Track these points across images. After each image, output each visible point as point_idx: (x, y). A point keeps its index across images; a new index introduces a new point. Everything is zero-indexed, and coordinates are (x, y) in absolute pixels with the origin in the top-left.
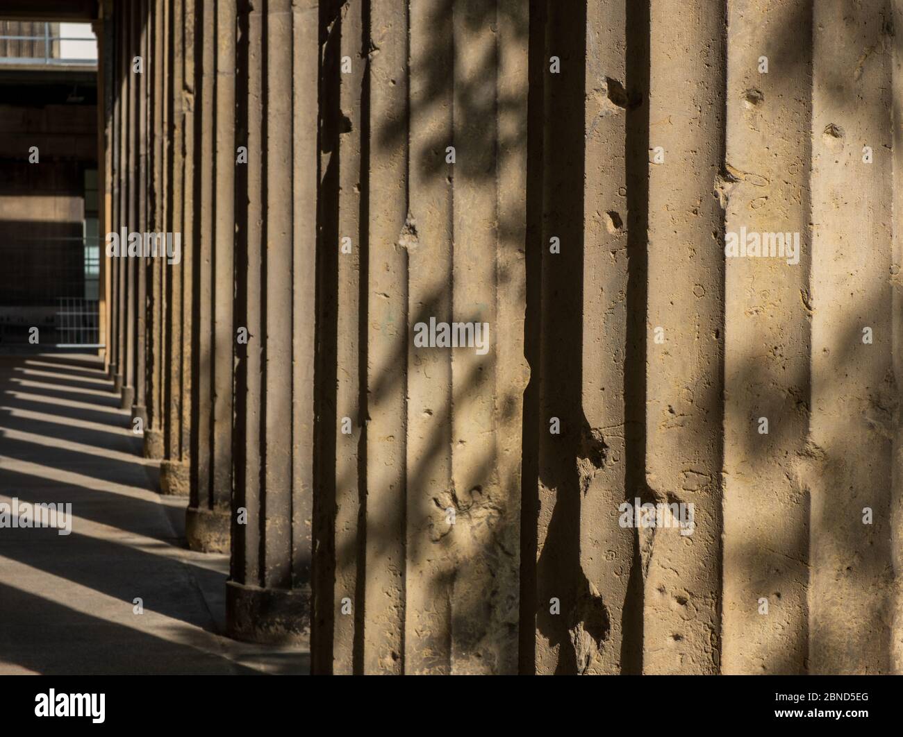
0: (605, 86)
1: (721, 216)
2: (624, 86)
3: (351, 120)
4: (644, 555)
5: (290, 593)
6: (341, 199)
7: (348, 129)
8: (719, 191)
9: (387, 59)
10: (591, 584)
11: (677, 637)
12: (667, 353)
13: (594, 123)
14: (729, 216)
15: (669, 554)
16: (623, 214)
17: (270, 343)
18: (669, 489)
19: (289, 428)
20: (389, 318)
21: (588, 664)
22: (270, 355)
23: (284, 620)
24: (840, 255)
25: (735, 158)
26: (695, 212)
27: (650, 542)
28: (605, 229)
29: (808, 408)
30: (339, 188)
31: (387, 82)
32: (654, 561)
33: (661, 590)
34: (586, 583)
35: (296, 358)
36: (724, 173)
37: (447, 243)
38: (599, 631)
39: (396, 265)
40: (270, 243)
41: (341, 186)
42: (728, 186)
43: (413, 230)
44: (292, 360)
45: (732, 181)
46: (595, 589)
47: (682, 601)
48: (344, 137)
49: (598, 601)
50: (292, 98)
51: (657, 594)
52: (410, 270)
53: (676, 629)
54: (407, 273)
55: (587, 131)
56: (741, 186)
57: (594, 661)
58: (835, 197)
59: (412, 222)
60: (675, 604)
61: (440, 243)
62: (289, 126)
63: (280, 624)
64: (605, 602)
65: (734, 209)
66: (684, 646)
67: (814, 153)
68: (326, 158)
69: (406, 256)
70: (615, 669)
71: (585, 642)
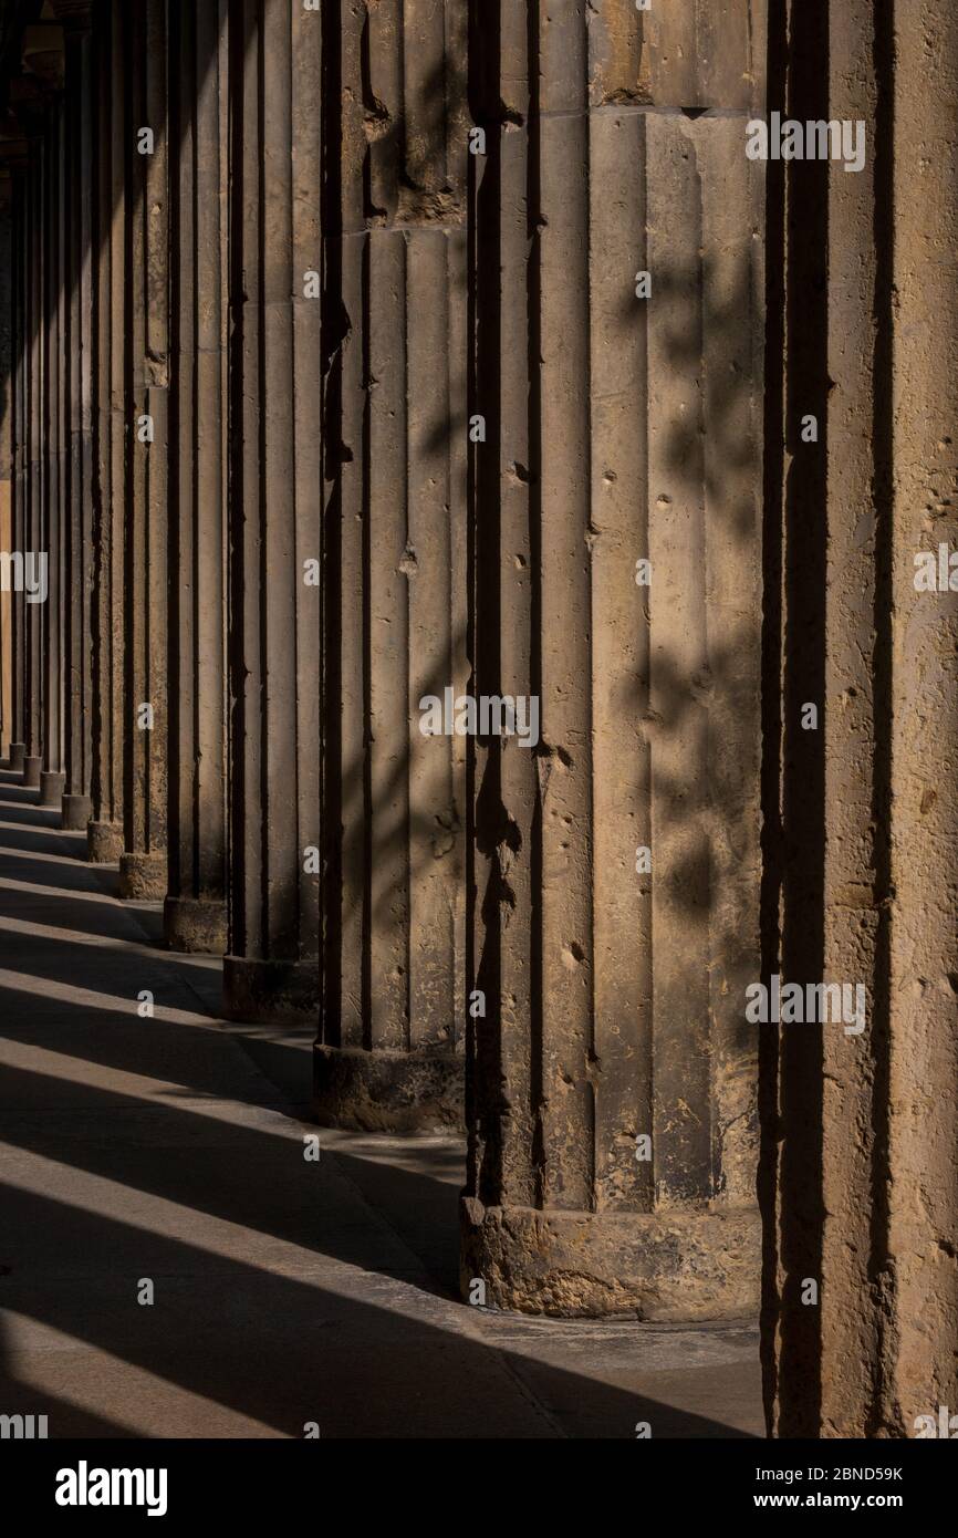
0: (514, 468)
1: (589, 556)
2: (527, 468)
3: (353, 450)
4: (542, 790)
5: (296, 965)
6: (343, 527)
7: (350, 459)
8: (588, 540)
9: (386, 392)
10: (509, 812)
11: (565, 845)
12: (555, 651)
13: (507, 494)
14: (594, 557)
15: (558, 788)
16: (527, 556)
17: (270, 679)
18: (558, 744)
19: (294, 776)
20: (391, 643)
21: (508, 868)
22: (270, 693)
23: (290, 996)
24: (670, 583)
25: (598, 517)
26: (573, 555)
27: (546, 780)
28: (515, 567)
30: (342, 517)
31: (386, 414)
32: (549, 793)
33: (554, 813)
34: (506, 812)
35: (300, 696)
36: (591, 529)
37: (445, 569)
38: (515, 846)
39: (397, 591)
40: (269, 566)
41: (343, 514)
42: (594, 537)
43: (412, 557)
44: (296, 699)
45: (596, 533)
46: (512, 817)
47: (568, 820)
48: (346, 466)
49: (514, 825)
50: (293, 401)
51: (552, 817)
52: (410, 595)
53: (564, 839)
54: (408, 598)
55: (502, 499)
56: (602, 537)
57: (512, 866)
58: (666, 543)
59: (412, 549)
60: (564, 823)
61: (439, 569)
62: (290, 433)
63: (286, 1000)
64: (518, 825)
65: (597, 553)
66: (570, 851)
67: (650, 514)
68: (329, 486)
69: (405, 581)
70: (525, 870)
71: (507, 854)
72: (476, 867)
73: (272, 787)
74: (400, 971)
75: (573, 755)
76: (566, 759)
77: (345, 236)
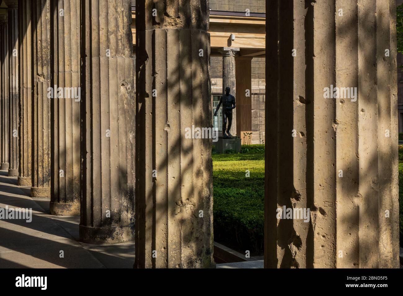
0: (299, 98)
1: (335, 133)
2: (305, 98)
3: (149, 94)
4: (313, 225)
5: (101, 228)
6: (146, 117)
7: (148, 96)
8: (333, 126)
9: (160, 77)
10: (296, 232)
11: (322, 246)
12: (319, 170)
13: (296, 108)
14: (337, 133)
15: (320, 224)
16: (305, 132)
17: (94, 154)
18: (320, 206)
19: (100, 179)
20: (162, 151)
21: (296, 254)
22: (94, 158)
23: (99, 236)
24: (365, 143)
25: (338, 118)
26: (326, 132)
27: (315, 221)
28: (299, 137)
29: (358, 184)
30: (146, 114)
31: (160, 83)
32: (316, 226)
33: (318, 234)
34: (295, 232)
36: (335, 122)
37: (179, 129)
38: (298, 245)
39: (164, 136)
40: (93, 125)
41: (146, 113)
42: (336, 125)
43: (169, 126)
44: (101, 159)
45: (337, 124)
46: (298, 234)
47: (324, 236)
48: (147, 99)
49: (298, 237)
50: (100, 82)
51: (317, 235)
52: (168, 137)
53: (322, 244)
54: (167, 138)
55: (294, 110)
56: (339, 125)
57: (297, 253)
58: (363, 128)
59: (169, 123)
60: (322, 237)
61: (176, 129)
62: (99, 91)
63: (98, 237)
64: (300, 237)
65: (338, 132)
66: (325, 248)
67: (359, 116)
68: (140, 105)
69: (167, 133)
70: (304, 255)
71: (294, 248)
72: (278, 252)
73: (94, 182)
74: (164, 248)
75: (326, 210)
76: (323, 212)
77: (147, 31)
